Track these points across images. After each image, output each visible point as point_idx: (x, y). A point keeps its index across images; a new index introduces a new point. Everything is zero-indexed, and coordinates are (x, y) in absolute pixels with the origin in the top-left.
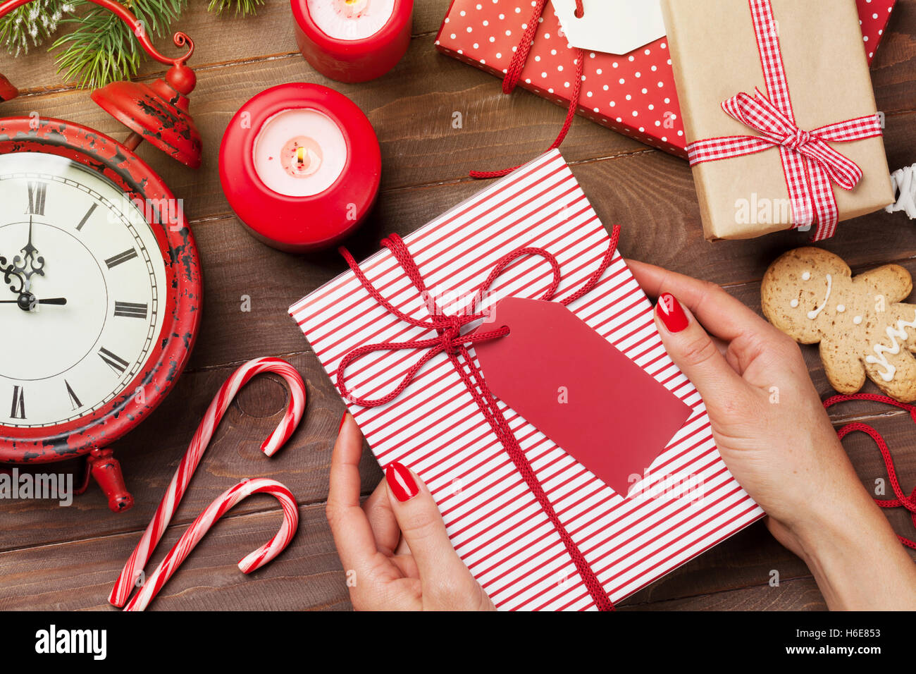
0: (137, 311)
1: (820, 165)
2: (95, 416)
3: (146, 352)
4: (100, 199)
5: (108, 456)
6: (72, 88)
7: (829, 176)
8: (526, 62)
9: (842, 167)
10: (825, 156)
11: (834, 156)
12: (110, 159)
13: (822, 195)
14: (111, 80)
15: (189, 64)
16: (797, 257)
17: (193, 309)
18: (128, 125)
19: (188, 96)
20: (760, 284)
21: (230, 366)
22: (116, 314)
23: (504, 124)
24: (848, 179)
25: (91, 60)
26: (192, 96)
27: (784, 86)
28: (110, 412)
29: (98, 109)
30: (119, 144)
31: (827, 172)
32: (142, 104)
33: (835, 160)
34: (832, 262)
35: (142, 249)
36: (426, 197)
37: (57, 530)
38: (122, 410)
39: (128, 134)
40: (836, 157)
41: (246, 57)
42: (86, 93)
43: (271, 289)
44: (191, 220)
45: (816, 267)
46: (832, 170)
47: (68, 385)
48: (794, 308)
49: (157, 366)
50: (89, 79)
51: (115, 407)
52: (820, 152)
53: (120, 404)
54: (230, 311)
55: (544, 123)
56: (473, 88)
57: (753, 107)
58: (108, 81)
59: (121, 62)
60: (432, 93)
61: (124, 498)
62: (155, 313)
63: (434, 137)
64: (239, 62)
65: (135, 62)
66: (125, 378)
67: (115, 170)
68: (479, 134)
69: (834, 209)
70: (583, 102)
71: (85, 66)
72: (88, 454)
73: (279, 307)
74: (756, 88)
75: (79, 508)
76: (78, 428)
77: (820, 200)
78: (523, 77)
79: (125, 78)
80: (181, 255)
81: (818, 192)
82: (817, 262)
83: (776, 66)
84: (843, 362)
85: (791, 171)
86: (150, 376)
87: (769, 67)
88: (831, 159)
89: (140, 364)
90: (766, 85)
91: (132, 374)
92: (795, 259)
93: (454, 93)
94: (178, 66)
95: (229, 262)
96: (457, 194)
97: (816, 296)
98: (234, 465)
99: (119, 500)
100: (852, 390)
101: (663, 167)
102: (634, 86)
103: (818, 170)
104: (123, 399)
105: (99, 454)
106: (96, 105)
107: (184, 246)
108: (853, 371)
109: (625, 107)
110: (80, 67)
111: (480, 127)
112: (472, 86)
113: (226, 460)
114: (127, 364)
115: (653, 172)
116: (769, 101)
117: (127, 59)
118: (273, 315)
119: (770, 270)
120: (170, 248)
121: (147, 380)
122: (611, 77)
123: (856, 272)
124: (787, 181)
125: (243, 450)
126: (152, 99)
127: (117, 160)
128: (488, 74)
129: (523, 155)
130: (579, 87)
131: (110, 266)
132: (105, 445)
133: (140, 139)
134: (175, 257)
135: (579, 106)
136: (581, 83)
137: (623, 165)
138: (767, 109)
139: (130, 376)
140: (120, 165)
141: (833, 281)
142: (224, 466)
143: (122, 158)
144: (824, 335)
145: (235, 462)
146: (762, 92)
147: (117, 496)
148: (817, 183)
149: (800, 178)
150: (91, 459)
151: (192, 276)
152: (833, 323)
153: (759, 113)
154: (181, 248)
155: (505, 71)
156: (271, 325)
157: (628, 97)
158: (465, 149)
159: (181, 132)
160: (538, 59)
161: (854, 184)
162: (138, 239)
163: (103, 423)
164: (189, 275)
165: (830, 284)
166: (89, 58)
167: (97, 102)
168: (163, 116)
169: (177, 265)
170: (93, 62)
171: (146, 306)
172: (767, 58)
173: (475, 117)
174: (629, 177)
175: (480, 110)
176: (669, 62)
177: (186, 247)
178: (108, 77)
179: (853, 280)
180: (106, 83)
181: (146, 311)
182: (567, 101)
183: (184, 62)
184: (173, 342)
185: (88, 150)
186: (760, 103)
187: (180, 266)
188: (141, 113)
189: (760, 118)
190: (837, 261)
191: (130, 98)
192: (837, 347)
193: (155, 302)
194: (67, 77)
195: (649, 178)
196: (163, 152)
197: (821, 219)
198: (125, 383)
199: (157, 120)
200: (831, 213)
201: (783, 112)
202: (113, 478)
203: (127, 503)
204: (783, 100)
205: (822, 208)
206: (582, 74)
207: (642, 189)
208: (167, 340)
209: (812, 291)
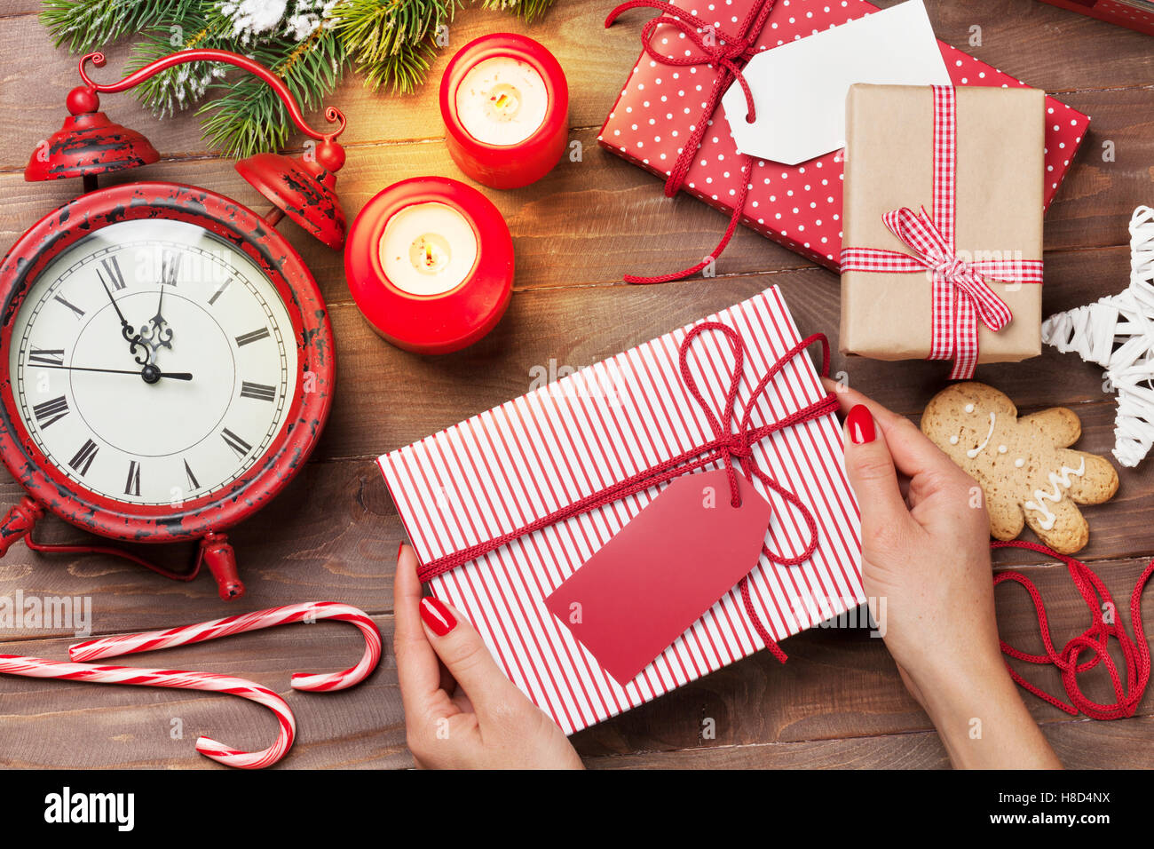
0: (266, 393)
1: (971, 299)
2: (212, 498)
3: (270, 436)
4: (236, 274)
5: (222, 541)
6: (216, 156)
7: (977, 313)
8: (691, 165)
9: (992, 307)
10: (978, 291)
11: (987, 293)
12: (250, 233)
13: (966, 331)
14: (257, 151)
15: (340, 141)
16: (960, 391)
17: (323, 395)
18: (271, 199)
19: (335, 174)
20: (921, 418)
21: (358, 460)
22: (243, 395)
23: (664, 229)
24: (996, 319)
25: (238, 129)
26: (340, 175)
27: (951, 211)
28: (227, 496)
29: (240, 180)
30: (259, 217)
31: (976, 308)
32: (287, 179)
33: (987, 298)
34: (997, 400)
35: (275, 329)
36: (577, 299)
37: (163, 616)
38: (241, 494)
39: (270, 208)
40: (989, 295)
41: (400, 138)
42: (231, 163)
43: (406, 382)
44: (329, 303)
45: (980, 403)
46: (982, 308)
47: (186, 465)
48: (954, 445)
49: (281, 451)
50: (234, 147)
51: (234, 490)
52: (973, 286)
53: (239, 487)
54: (361, 402)
55: (707, 231)
56: (635, 189)
57: (914, 226)
58: (254, 152)
59: (269, 133)
60: (592, 191)
61: (236, 586)
62: (283, 397)
63: (590, 236)
64: (393, 142)
65: (283, 134)
66: (247, 462)
67: (254, 245)
68: (637, 237)
69: (975, 348)
70: (747, 212)
71: (231, 134)
72: (203, 538)
73: (414, 402)
74: (922, 207)
75: (187, 595)
76: (194, 509)
77: (962, 335)
78: (687, 180)
79: (271, 150)
80: (315, 338)
81: (962, 326)
82: (982, 399)
83: (948, 188)
84: (1001, 506)
85: (939, 299)
86: (273, 462)
87: (940, 188)
88: (982, 296)
89: (263, 448)
90: (934, 206)
91: (254, 458)
92: (958, 393)
93: (614, 192)
94: (327, 142)
95: (364, 350)
96: (608, 298)
97: (977, 434)
98: (353, 563)
99: (230, 587)
100: (1009, 537)
101: (828, 287)
102: (802, 199)
103: (967, 303)
104: (243, 483)
105: (213, 538)
106: (239, 175)
107: (319, 329)
108: (1010, 516)
109: (791, 220)
110: (226, 135)
111: (639, 230)
112: (634, 186)
113: (345, 558)
114: (249, 448)
115: (817, 291)
116: (933, 223)
117: (274, 130)
118: (407, 410)
119: (931, 403)
120: (304, 330)
121: (270, 465)
122: (779, 188)
123: (1022, 413)
124: (933, 308)
125: (363, 548)
126: (298, 174)
127: (256, 235)
128: (651, 175)
129: (682, 263)
130: (745, 196)
131: (240, 344)
132: (221, 530)
133: (282, 215)
134: (309, 339)
135: (743, 216)
136: (747, 191)
137: (786, 281)
138: (929, 230)
139: (252, 460)
140: (259, 240)
141: (996, 420)
142: (343, 563)
143: (261, 233)
144: (983, 477)
145: (354, 560)
146: (927, 212)
147: (228, 583)
148: (963, 317)
149: (947, 308)
150: (205, 542)
151: (325, 360)
152: (994, 464)
153: (920, 233)
154: (316, 331)
155: (669, 173)
156: (402, 419)
157: (796, 211)
158: (621, 251)
159: (326, 212)
160: (704, 163)
161: (1001, 326)
162: (272, 318)
163: (220, 506)
164: (322, 359)
165: (993, 424)
166: (236, 127)
167: (240, 173)
168: (308, 193)
169: (309, 349)
170: (239, 131)
171: (274, 389)
172: (940, 179)
173: (634, 219)
174: (792, 295)
175: (641, 211)
176: (842, 177)
177: (320, 331)
178: (254, 147)
179: (1018, 421)
180: (252, 154)
181: (273, 394)
182: (731, 210)
183: (334, 139)
184: (299, 428)
185: (228, 222)
186: (923, 223)
187: (313, 350)
188: (285, 187)
189: (920, 238)
190: (1003, 400)
191: (275, 171)
192: (995, 490)
193: (284, 385)
194: (211, 145)
195: (812, 297)
196: (305, 231)
197: (959, 355)
198: (246, 467)
199: (301, 197)
200: (971, 351)
201: (944, 237)
202: (226, 565)
203: (238, 591)
204: (947, 225)
205: (963, 344)
206: (749, 182)
207: (805, 308)
208: (293, 425)
209: (973, 428)
